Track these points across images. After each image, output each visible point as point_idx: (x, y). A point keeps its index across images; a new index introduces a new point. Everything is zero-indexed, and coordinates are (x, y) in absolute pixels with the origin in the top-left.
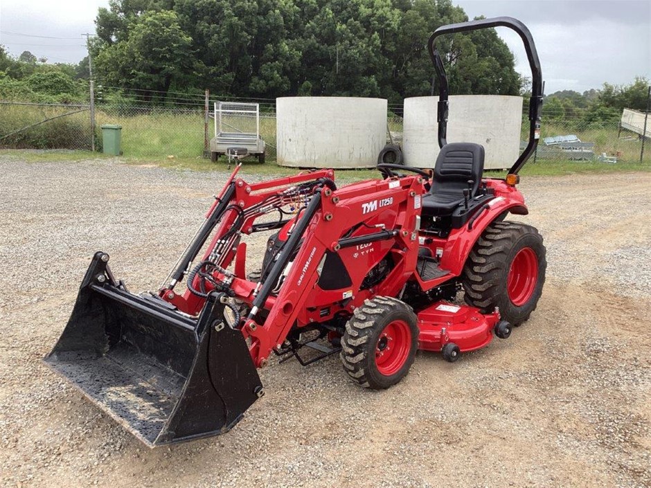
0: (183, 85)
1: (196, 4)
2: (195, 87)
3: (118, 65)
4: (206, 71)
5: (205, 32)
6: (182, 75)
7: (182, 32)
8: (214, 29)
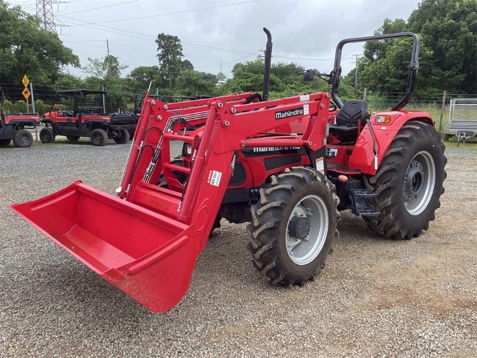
0: (423, 85)
1: (439, 26)
2: (432, 86)
3: (377, 75)
4: (442, 76)
5: (444, 46)
6: (423, 79)
7: (426, 48)
8: (451, 43)
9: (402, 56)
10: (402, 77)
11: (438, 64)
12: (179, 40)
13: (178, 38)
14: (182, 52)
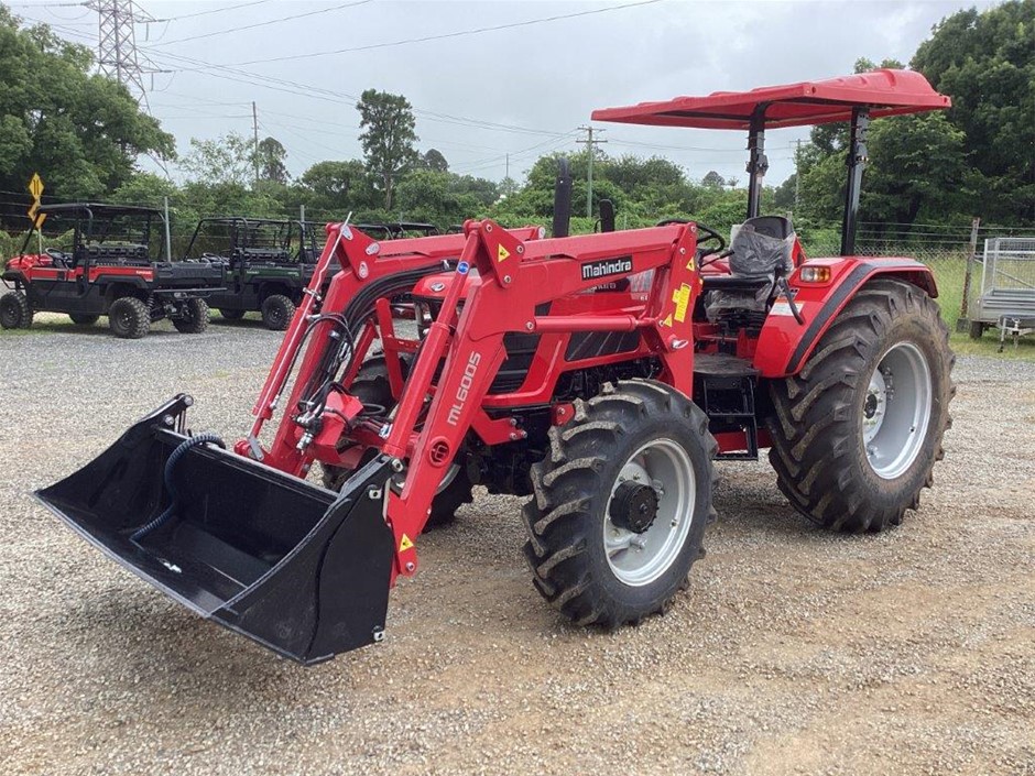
0: (942, 209)
1: (978, 76)
2: (962, 212)
3: (837, 184)
4: (985, 186)
5: (989, 121)
6: (941, 194)
7: (948, 125)
8: (1006, 113)
9: (894, 143)
10: (894, 189)
11: (974, 162)
12: (407, 106)
13: (407, 101)
14: (415, 130)
